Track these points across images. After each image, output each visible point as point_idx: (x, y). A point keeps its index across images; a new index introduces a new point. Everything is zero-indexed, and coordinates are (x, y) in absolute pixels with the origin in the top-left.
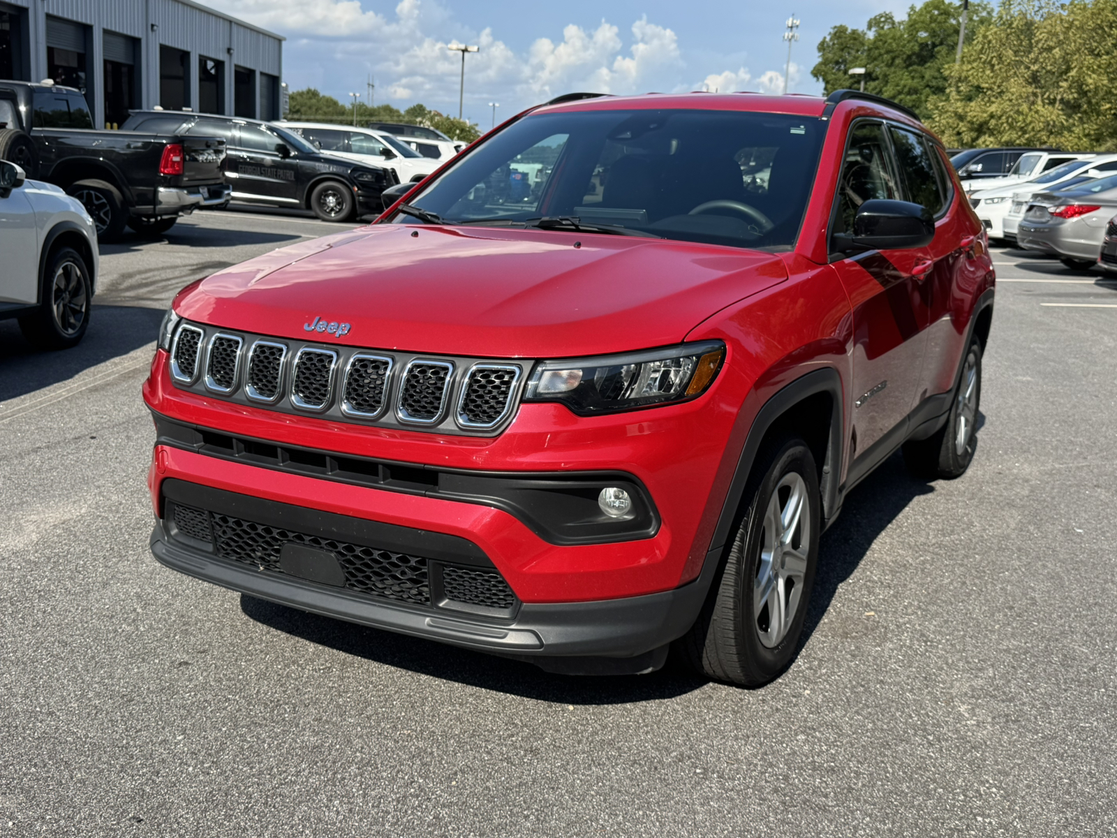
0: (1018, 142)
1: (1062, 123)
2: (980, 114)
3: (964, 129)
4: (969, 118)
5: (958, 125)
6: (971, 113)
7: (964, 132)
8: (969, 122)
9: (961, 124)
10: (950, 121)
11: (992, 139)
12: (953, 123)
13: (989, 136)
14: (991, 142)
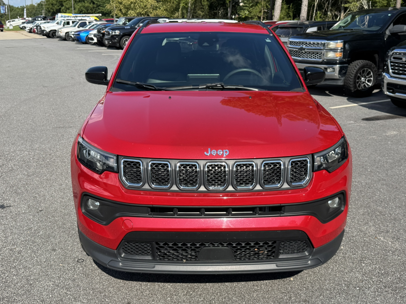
0: (142, 13)
1: (156, 5)
2: (127, 2)
3: (123, 8)
4: (123, 3)
5: (120, 6)
6: (124, 2)
7: (122, 9)
8: (123, 5)
9: (121, 6)
10: (117, 4)
11: (133, 12)
12: (118, 5)
13: (132, 11)
14: (133, 13)
